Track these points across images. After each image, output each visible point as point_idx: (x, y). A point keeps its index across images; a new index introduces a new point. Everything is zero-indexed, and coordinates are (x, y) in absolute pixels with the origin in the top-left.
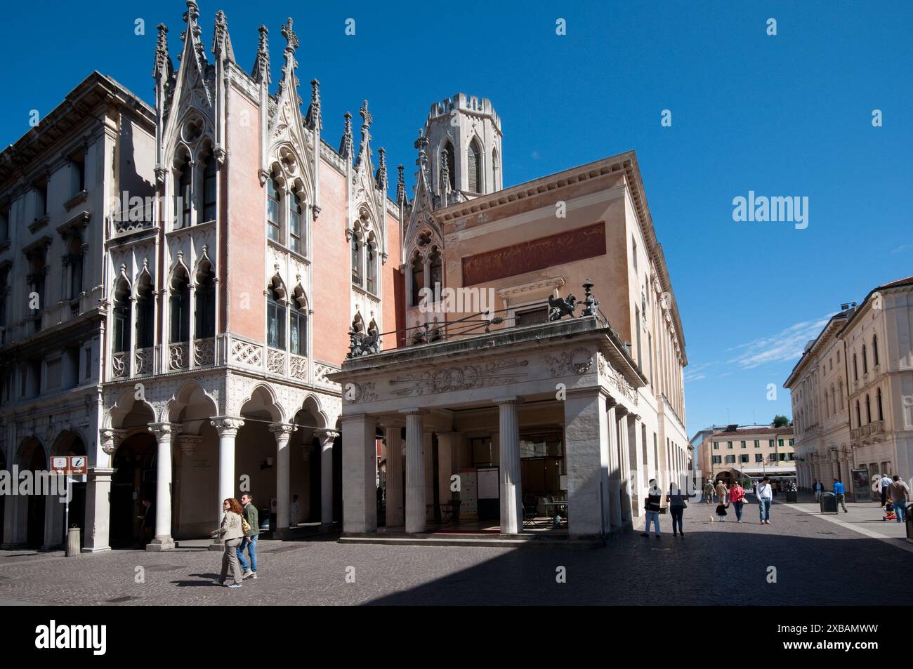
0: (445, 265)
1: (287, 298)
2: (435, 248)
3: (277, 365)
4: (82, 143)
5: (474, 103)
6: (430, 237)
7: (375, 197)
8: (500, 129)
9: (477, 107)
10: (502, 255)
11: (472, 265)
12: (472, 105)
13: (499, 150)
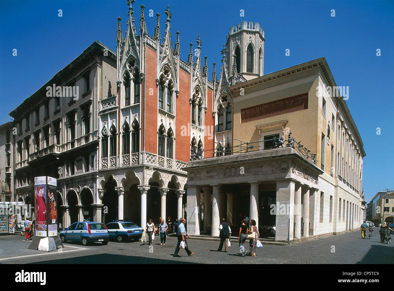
0: (233, 112)
1: (166, 134)
2: (229, 104)
3: (161, 163)
4: (89, 70)
5: (251, 25)
6: (227, 98)
7: (202, 81)
8: (264, 37)
9: (252, 27)
10: (260, 108)
11: (245, 113)
12: (250, 27)
13: (263, 48)
